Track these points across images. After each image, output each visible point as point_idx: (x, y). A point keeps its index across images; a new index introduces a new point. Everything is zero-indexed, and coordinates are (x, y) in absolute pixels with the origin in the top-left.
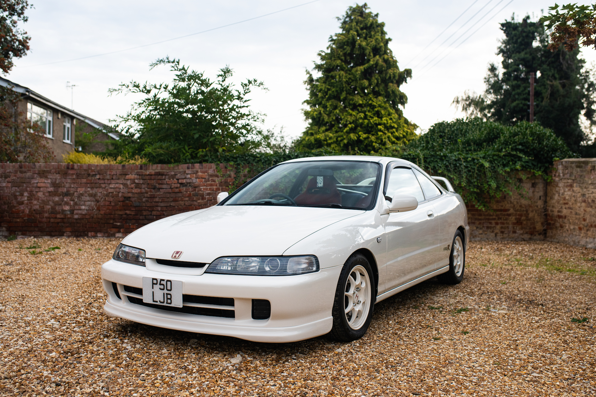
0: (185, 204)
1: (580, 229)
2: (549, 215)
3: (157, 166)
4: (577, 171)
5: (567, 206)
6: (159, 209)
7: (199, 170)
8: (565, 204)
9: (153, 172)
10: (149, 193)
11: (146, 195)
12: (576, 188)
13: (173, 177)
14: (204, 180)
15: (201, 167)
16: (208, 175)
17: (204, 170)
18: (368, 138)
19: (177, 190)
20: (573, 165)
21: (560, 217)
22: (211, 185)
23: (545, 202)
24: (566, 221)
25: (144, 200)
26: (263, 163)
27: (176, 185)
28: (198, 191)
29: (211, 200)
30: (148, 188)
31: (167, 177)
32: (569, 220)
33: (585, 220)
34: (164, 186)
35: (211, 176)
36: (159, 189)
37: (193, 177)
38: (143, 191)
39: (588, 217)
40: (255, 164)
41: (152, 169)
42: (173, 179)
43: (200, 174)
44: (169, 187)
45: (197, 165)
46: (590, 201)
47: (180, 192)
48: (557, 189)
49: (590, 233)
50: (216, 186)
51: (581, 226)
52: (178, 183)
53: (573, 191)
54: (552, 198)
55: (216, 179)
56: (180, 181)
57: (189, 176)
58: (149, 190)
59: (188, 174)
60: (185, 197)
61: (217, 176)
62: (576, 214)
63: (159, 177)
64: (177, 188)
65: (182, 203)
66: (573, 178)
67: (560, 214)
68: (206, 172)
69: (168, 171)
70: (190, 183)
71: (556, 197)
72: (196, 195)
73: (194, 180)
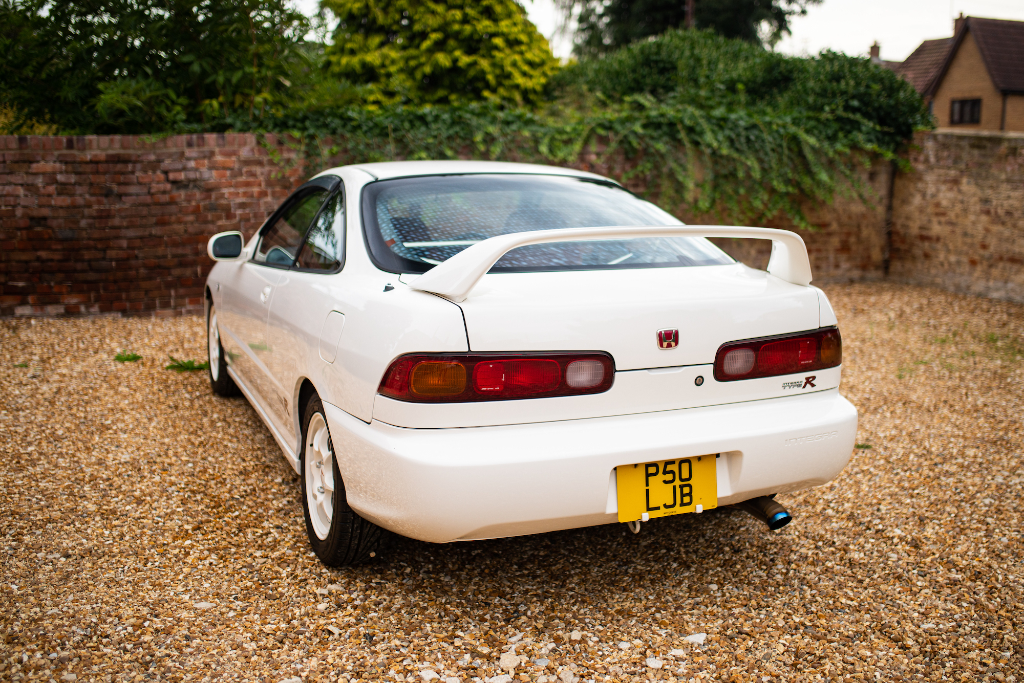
0: (186, 231)
1: (973, 263)
2: (898, 233)
3: (112, 141)
4: (971, 156)
5: (943, 219)
6: (124, 243)
7: (217, 150)
8: (937, 214)
9: (102, 155)
10: (96, 207)
11: (87, 211)
12: (967, 186)
13: (154, 166)
14: (228, 173)
15: (221, 142)
16: (240, 161)
17: (228, 148)
18: (474, 64)
19: (166, 198)
20: (964, 143)
21: (923, 238)
22: (247, 184)
23: (890, 208)
24: (939, 246)
25: (83, 223)
26: (366, 132)
27: (161, 187)
28: (217, 199)
29: (248, 220)
30: (92, 195)
31: (139, 166)
32: (946, 245)
33: (984, 247)
34: (133, 189)
35: (247, 162)
36: (120, 196)
37: (203, 165)
38: (80, 201)
39: (993, 242)
40: (348, 135)
41: (99, 148)
42: (154, 172)
43: (219, 158)
44: (145, 190)
45: (211, 138)
46: (1001, 212)
47: (172, 202)
48: (920, 185)
49: (995, 272)
50: (260, 185)
51: (976, 258)
52: (168, 180)
53: (960, 191)
54: (905, 202)
55: (258, 170)
56: (172, 176)
57: (192, 164)
58: (93, 199)
59: (189, 159)
60: (187, 214)
61: (260, 163)
62: (965, 234)
63: (119, 167)
64: (164, 192)
65: (180, 228)
66: (963, 166)
67: (924, 233)
68: (234, 153)
69: (140, 152)
70: (195, 180)
71: (917, 200)
72: (213, 208)
73: (206, 173)
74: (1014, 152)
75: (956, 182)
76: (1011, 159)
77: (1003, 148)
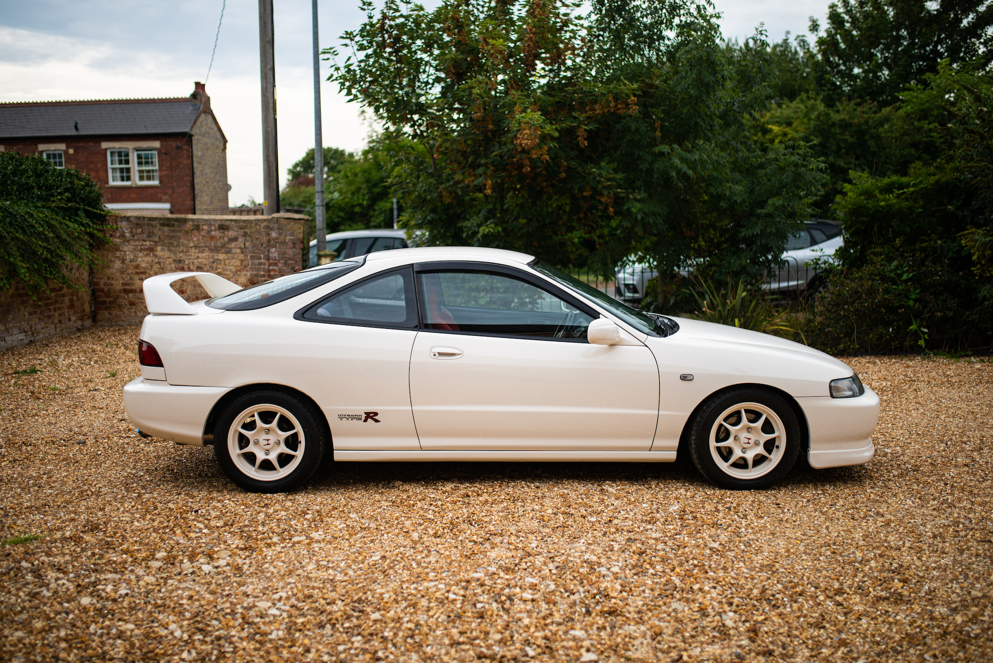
2: (102, 290)
4: (162, 231)
8: (137, 273)
12: (161, 252)
20: (155, 223)
21: (126, 291)
23: (92, 273)
48: (119, 254)
54: (106, 267)
66: (157, 239)
67: (128, 288)
71: (118, 264)
74: (197, 228)
75: (151, 250)
76: (195, 232)
77: (189, 225)
